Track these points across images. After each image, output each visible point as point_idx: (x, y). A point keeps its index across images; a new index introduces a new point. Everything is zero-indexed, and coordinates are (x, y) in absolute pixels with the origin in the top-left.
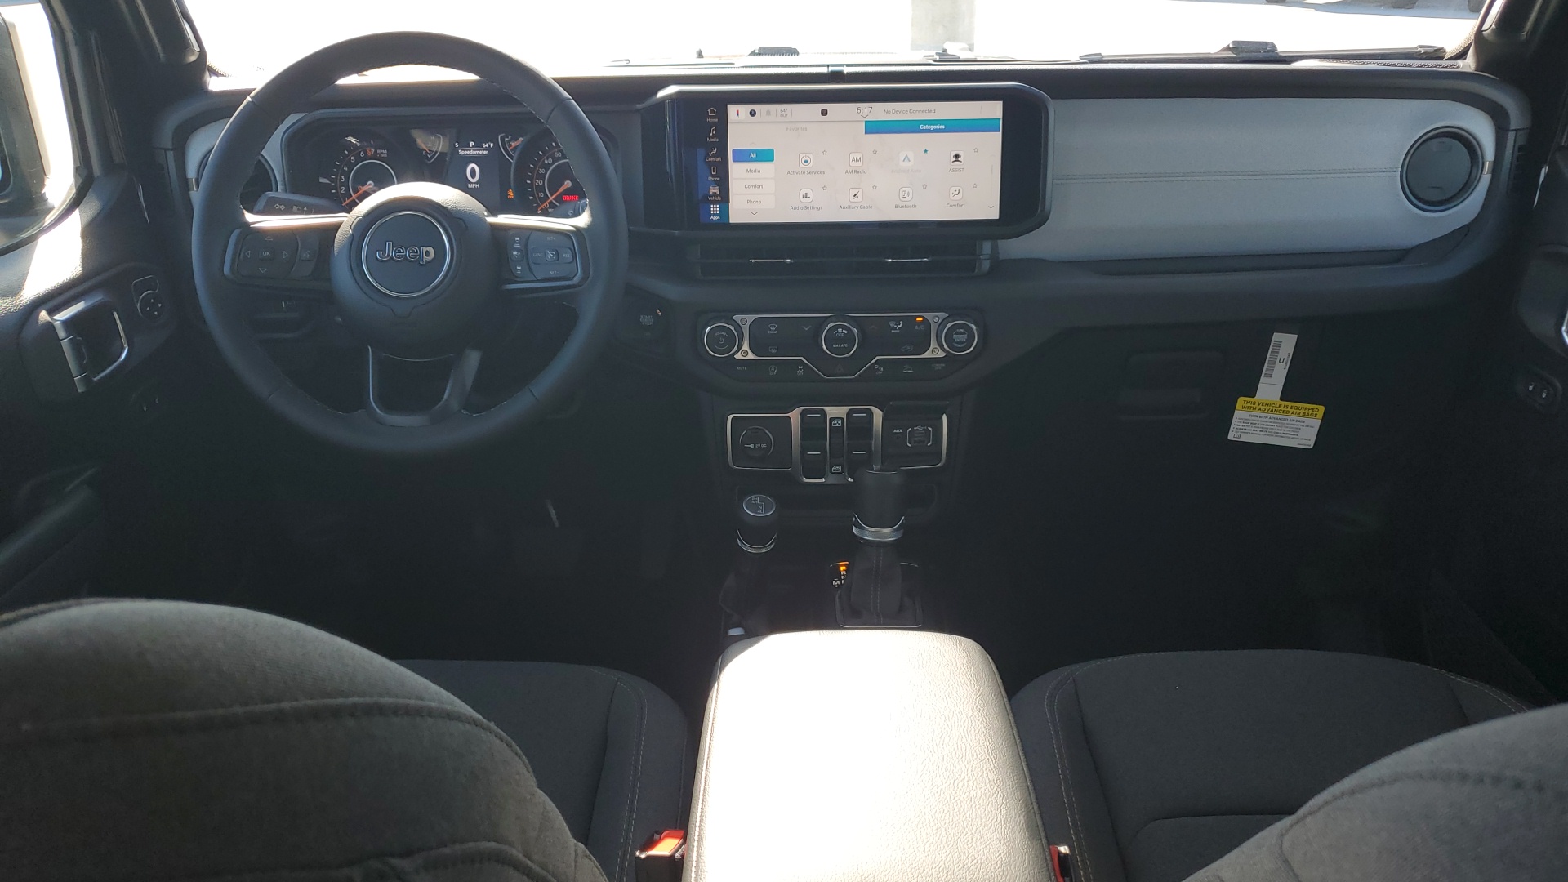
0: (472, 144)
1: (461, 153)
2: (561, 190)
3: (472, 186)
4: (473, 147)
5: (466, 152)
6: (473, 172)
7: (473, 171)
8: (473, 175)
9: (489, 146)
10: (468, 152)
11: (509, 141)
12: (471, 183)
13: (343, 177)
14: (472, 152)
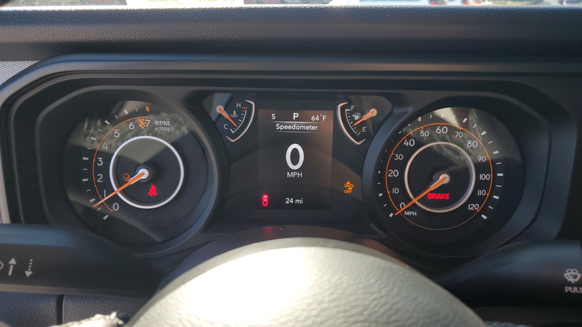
0: (296, 115)
1: (279, 127)
2: (434, 186)
3: (293, 175)
4: (297, 119)
5: (286, 127)
6: (295, 155)
7: (295, 153)
8: (295, 160)
9: (321, 118)
10: (290, 127)
11: (351, 113)
12: (291, 171)
13: (100, 159)
14: (295, 127)
